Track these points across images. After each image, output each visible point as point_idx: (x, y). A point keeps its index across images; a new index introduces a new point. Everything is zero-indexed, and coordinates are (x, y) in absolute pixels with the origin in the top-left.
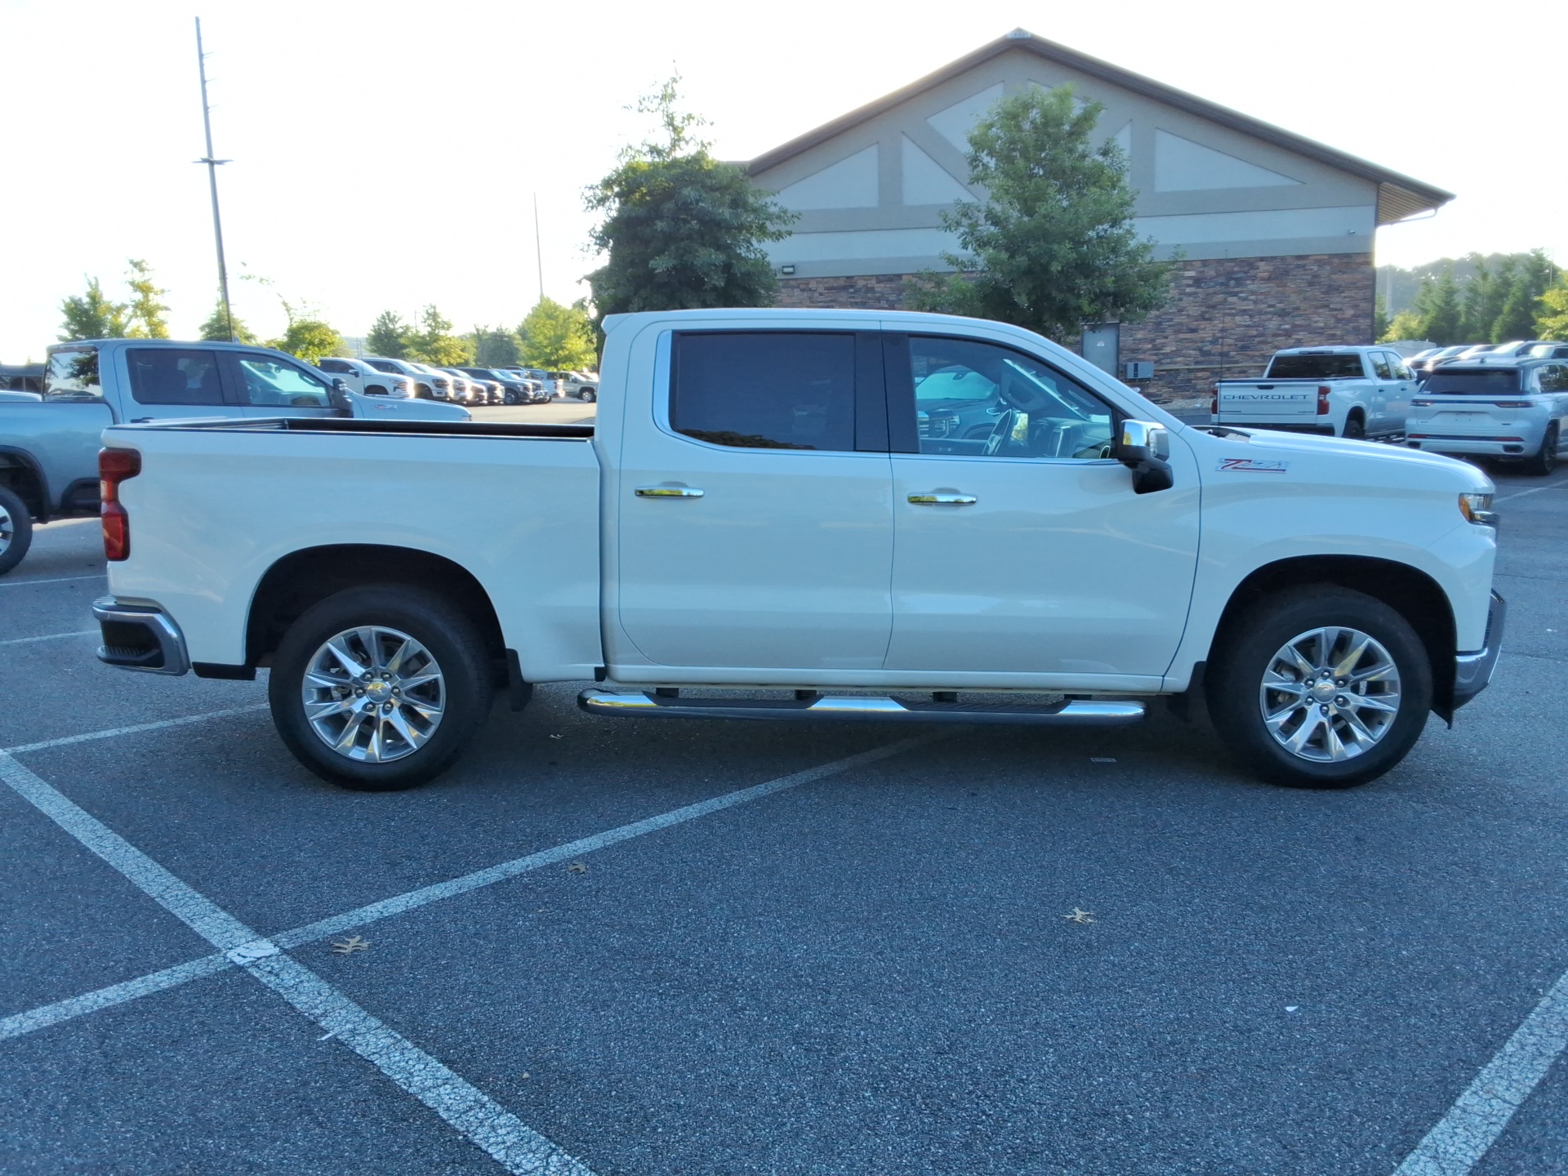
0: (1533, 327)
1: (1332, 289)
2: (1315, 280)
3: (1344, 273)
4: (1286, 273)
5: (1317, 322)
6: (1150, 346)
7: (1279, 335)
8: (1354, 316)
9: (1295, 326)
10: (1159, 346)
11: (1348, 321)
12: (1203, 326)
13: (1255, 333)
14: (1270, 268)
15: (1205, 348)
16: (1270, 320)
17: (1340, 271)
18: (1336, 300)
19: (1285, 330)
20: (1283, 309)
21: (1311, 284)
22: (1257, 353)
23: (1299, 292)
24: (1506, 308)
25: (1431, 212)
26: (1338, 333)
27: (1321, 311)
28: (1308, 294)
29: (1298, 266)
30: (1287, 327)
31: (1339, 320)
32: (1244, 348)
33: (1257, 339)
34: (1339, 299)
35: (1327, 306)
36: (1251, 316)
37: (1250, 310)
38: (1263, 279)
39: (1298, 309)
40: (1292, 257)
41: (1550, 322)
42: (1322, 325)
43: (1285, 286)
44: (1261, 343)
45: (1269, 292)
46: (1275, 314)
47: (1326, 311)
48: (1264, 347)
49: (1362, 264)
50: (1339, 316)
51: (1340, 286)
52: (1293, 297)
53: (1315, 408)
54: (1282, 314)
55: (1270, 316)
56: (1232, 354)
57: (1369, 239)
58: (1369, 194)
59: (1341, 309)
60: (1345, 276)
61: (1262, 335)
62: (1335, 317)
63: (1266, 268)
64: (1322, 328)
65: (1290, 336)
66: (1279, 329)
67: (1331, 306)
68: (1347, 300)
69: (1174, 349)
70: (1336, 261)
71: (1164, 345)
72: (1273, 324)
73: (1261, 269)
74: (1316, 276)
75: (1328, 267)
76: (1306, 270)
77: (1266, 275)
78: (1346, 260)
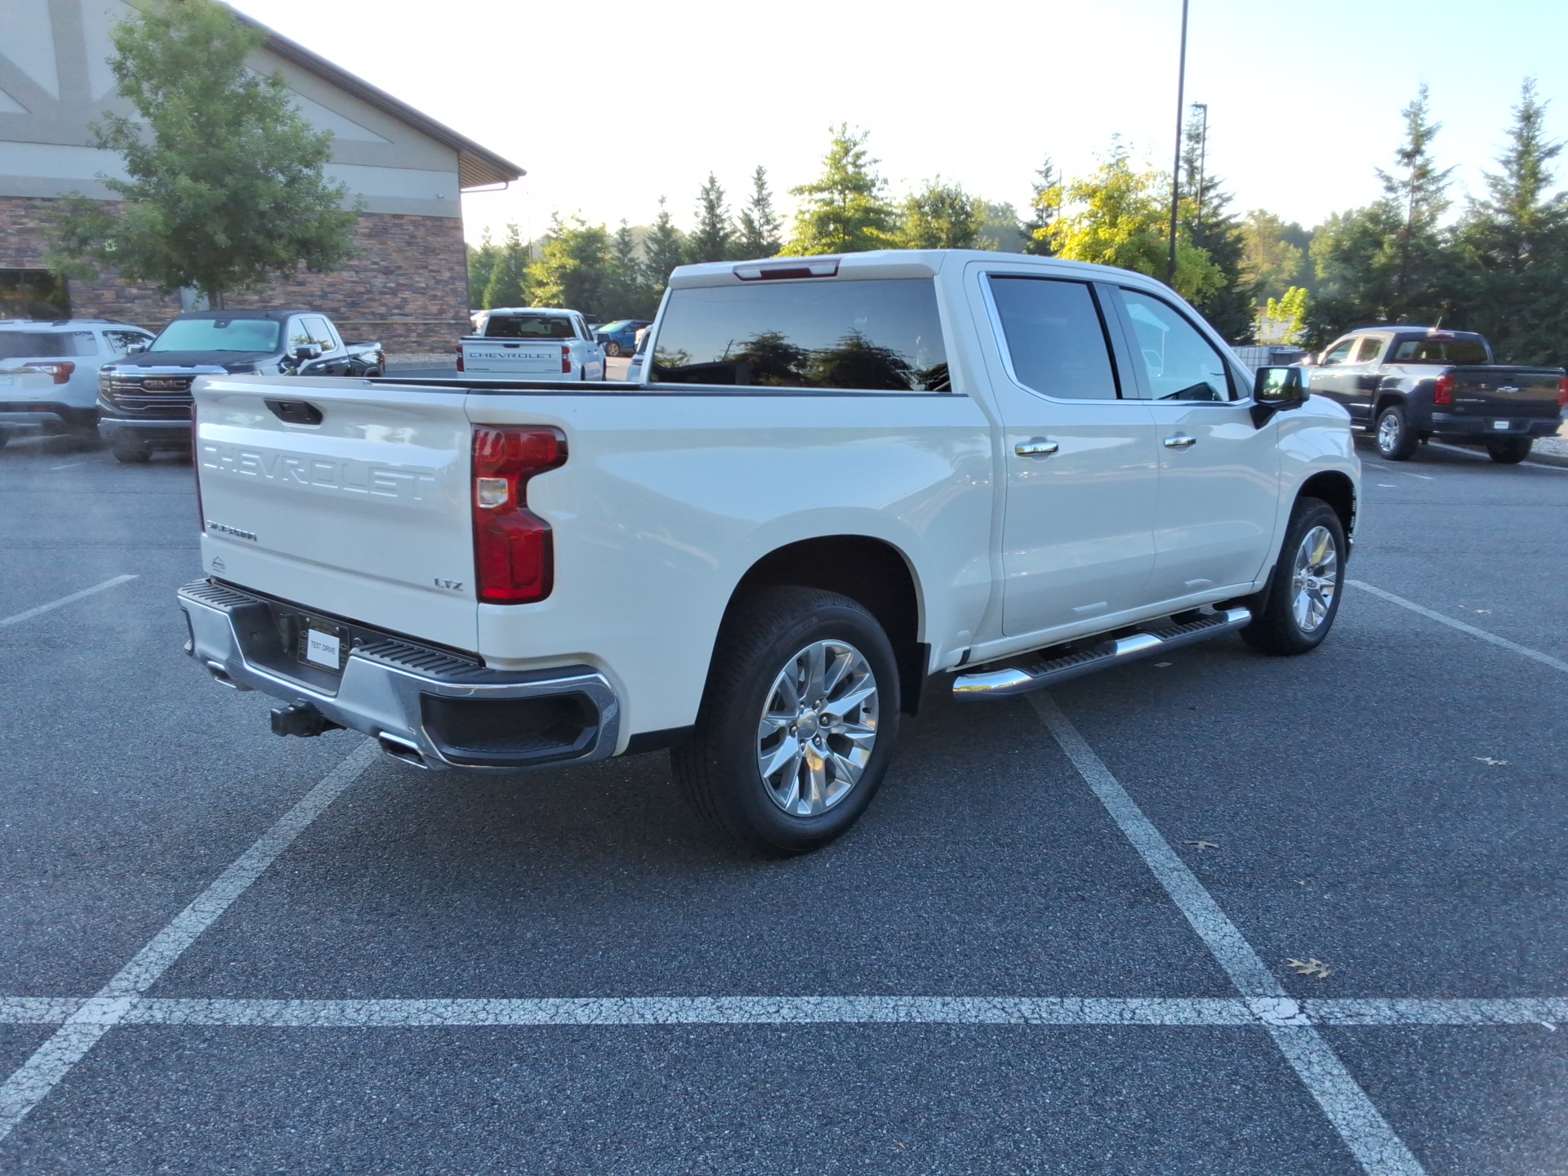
0: (523, 296)
1: (429, 251)
2: (413, 241)
3: (438, 235)
4: (385, 230)
5: (419, 282)
6: (256, 298)
7: (385, 293)
8: (451, 278)
9: (399, 285)
10: (268, 298)
11: (446, 283)
12: (310, 280)
13: (362, 289)
14: (370, 225)
15: (316, 303)
16: (375, 277)
17: (434, 234)
18: (433, 262)
19: (391, 288)
20: (387, 268)
21: (409, 244)
22: (367, 310)
23: (400, 251)
24: (493, 277)
25: (502, 185)
26: (439, 294)
27: (421, 271)
28: (408, 254)
29: (395, 225)
30: (392, 285)
31: (438, 282)
32: (354, 304)
33: (366, 296)
34: (435, 261)
35: (426, 267)
36: (357, 272)
37: (357, 266)
38: (364, 235)
39: (400, 268)
40: (389, 215)
41: (539, 292)
42: (423, 285)
43: (384, 243)
44: (370, 300)
45: (372, 249)
46: (379, 271)
47: (425, 272)
48: (374, 304)
49: (452, 228)
50: (438, 278)
51: (435, 249)
52: (395, 256)
53: (560, 367)
54: (387, 272)
55: (375, 273)
56: (343, 310)
57: (456, 205)
58: (451, 160)
59: (439, 271)
60: (439, 239)
61: (369, 292)
62: (434, 278)
63: (367, 224)
64: (424, 288)
65: (396, 295)
66: (385, 287)
67: (431, 268)
68: (443, 262)
69: (283, 302)
70: (428, 223)
71: (271, 298)
72: (379, 281)
73: (362, 225)
74: (413, 237)
75: (423, 229)
76: (403, 229)
77: (366, 231)
78: (438, 223)
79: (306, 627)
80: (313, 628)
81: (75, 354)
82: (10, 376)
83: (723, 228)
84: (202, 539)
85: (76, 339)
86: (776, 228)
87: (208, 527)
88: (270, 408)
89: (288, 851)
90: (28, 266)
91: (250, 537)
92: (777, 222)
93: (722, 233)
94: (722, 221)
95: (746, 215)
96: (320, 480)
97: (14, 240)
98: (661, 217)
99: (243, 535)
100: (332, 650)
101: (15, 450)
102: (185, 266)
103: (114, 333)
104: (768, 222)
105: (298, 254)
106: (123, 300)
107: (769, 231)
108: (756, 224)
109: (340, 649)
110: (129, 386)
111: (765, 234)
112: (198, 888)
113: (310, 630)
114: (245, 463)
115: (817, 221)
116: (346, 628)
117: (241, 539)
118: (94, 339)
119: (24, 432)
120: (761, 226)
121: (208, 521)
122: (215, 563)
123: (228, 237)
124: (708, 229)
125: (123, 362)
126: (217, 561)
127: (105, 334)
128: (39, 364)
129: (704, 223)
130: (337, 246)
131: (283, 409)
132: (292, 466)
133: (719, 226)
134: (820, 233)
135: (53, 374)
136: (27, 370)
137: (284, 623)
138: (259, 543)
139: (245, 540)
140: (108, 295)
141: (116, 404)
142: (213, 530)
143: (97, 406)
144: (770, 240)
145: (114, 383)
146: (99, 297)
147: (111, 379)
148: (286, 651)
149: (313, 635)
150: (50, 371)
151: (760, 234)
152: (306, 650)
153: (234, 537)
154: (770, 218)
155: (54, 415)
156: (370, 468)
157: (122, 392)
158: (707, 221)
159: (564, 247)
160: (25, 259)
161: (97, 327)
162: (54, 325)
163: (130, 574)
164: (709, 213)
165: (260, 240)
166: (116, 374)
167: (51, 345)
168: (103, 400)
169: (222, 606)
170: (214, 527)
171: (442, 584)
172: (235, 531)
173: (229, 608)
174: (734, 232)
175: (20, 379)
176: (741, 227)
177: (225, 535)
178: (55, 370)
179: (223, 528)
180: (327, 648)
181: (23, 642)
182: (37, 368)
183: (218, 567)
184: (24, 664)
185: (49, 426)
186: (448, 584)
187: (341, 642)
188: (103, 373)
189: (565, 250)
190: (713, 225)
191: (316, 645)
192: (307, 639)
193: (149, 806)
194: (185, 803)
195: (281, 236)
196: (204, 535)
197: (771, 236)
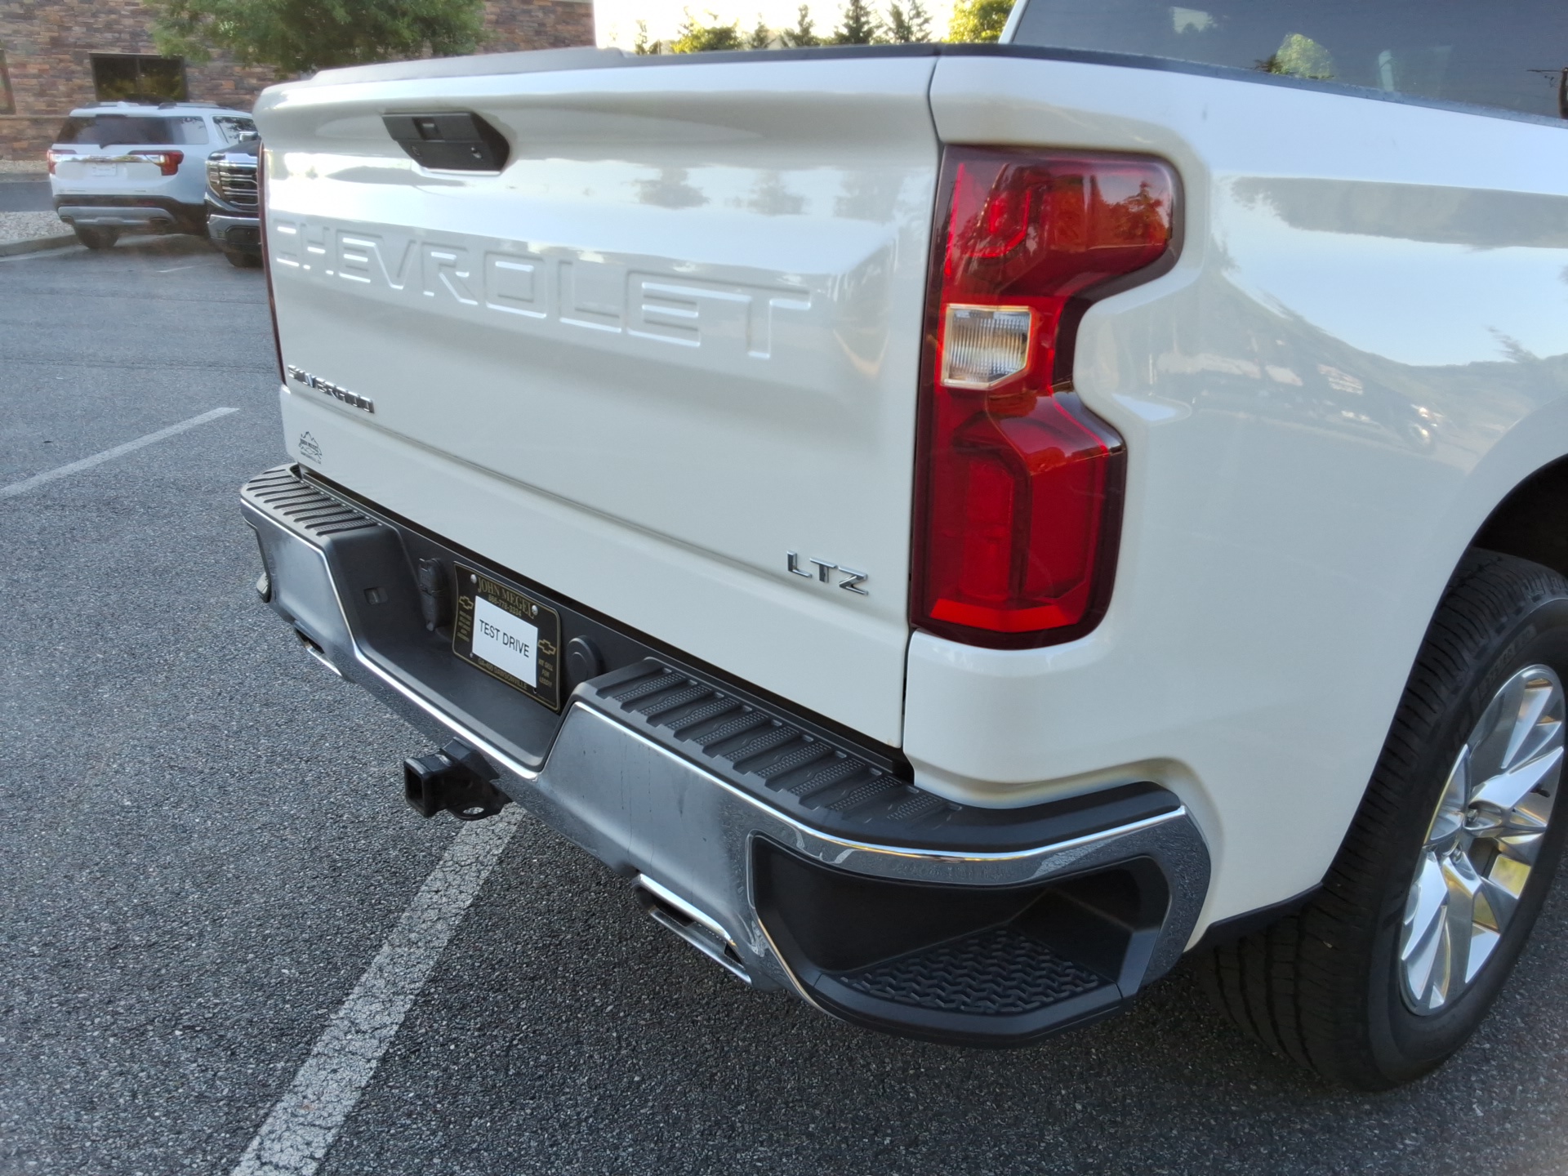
1: (558, 41)
2: (542, 29)
3: (568, 23)
4: (513, 17)
14: (497, 10)
17: (564, 21)
21: (538, 33)
23: (529, 40)
29: (524, 11)
38: (490, 22)
43: (512, 32)
45: (500, 34)
49: (583, 16)
51: (565, 38)
60: (569, 28)
63: (494, 9)
70: (559, 9)
73: (488, 10)
74: (542, 25)
75: (552, 16)
76: (532, 17)
77: (493, 17)
78: (568, 10)
79: (471, 591)
80: (485, 596)
81: (182, 141)
82: (114, 165)
83: (867, 22)
84: (281, 396)
85: (186, 127)
86: (926, 21)
87: (290, 376)
88: (395, 137)
89: (433, 980)
90: (143, 52)
91: (361, 404)
92: (926, 16)
93: (866, 28)
94: (867, 14)
95: (895, 7)
96: (504, 298)
97: (128, 22)
98: (801, 10)
99: (349, 399)
100: (524, 648)
101: (125, 251)
102: (303, 47)
103: (228, 120)
104: (918, 15)
105: (424, 35)
106: (242, 91)
107: (920, 25)
108: (905, 18)
109: (539, 650)
110: (240, 178)
111: (915, 29)
112: (273, 1083)
113: (478, 599)
114: (347, 256)
115: (979, 10)
116: (554, 611)
117: (343, 405)
118: (205, 126)
119: (131, 229)
120: (911, 19)
121: (290, 366)
122: (303, 442)
123: (347, 13)
124: (851, 22)
125: (233, 150)
126: (307, 439)
127: (217, 121)
128: (145, 153)
129: (847, 16)
130: (464, 27)
131: (424, 133)
132: (444, 265)
133: (863, 19)
134: (982, 24)
135: (160, 165)
136: (132, 159)
137: (426, 577)
138: (379, 418)
139: (353, 409)
140: (227, 86)
141: (226, 199)
142: (297, 383)
143: (206, 201)
144: (919, 35)
145: (223, 173)
146: (216, 87)
147: (219, 169)
148: (431, 627)
149: (484, 609)
150: (157, 161)
151: (908, 29)
152: (470, 635)
153: (333, 400)
154: (920, 10)
155: (162, 212)
156: (630, 272)
157: (233, 184)
158: (851, 13)
159: (695, 44)
160: (140, 44)
161: (208, 113)
162: (160, 108)
163: (229, 405)
164: (853, 5)
165: (382, 16)
166: (224, 163)
167: (157, 131)
168: (212, 194)
169: (312, 533)
170: (300, 377)
171: (808, 568)
172: (335, 391)
173: (325, 540)
174: (879, 27)
175: (125, 169)
176: (890, 22)
177: (319, 394)
178: (162, 159)
179: (315, 382)
180: (511, 642)
181: (80, 503)
182: (143, 157)
183: (310, 451)
184: (73, 539)
185: (158, 225)
186: (824, 572)
187: (541, 636)
188: (212, 163)
189: (696, 47)
190: (857, 19)
191: (491, 630)
192: (471, 613)
193: (208, 843)
194: (266, 837)
195: (404, 14)
196: (285, 389)
197: (921, 30)
